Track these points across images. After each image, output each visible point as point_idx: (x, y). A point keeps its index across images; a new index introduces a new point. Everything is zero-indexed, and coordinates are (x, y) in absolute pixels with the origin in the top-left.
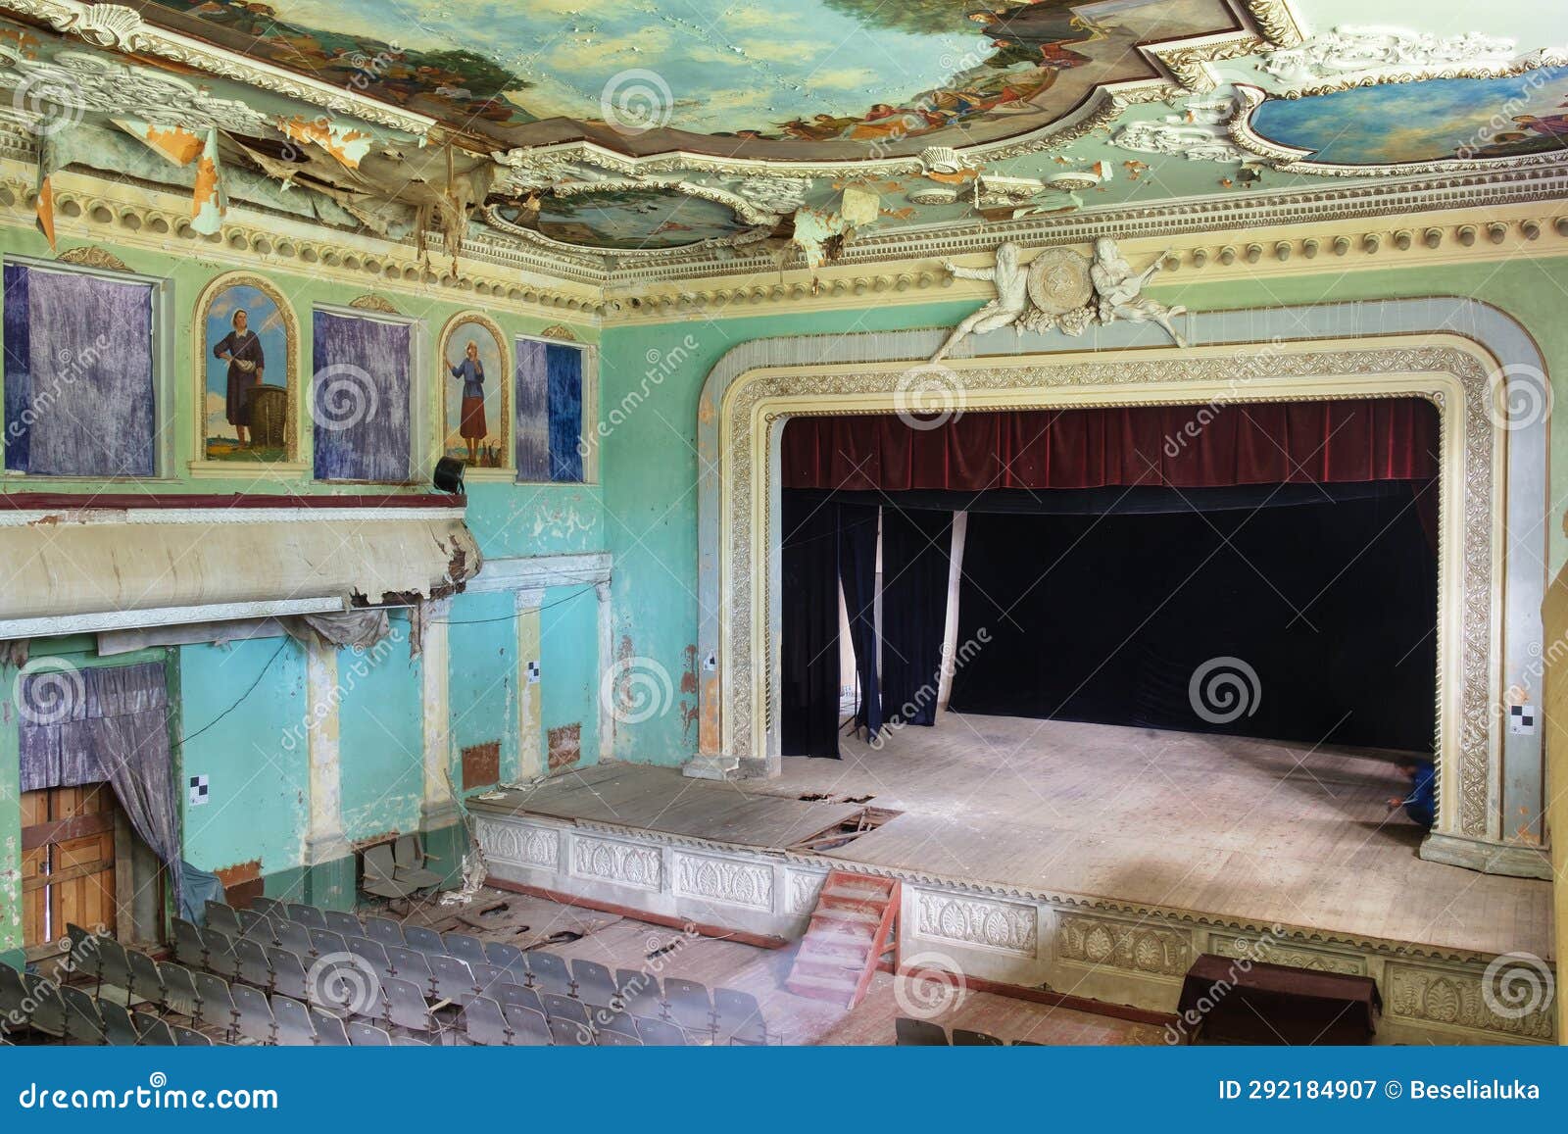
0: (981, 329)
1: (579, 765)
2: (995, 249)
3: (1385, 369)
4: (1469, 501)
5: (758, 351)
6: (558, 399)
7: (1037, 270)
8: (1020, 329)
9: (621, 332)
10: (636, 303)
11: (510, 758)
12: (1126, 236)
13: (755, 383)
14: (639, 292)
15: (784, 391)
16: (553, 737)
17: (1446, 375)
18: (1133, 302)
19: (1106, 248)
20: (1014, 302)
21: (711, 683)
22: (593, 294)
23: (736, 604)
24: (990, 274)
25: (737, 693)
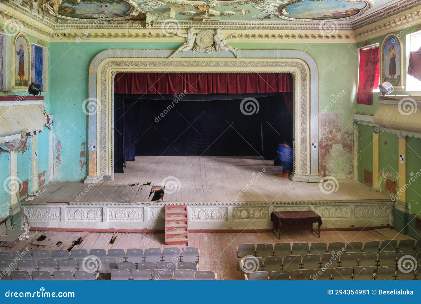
0: (184, 50)
1: (45, 185)
2: (188, 29)
3: (283, 66)
4: (301, 97)
5: (110, 52)
6: (37, 64)
7: (199, 36)
8: (194, 51)
9: (57, 44)
10: (65, 35)
11: (30, 185)
12: (223, 29)
13: (109, 62)
14: (66, 32)
15: (119, 65)
16: (40, 176)
17: (296, 68)
18: (225, 46)
19: (219, 31)
20: (191, 44)
21: (93, 154)
22: (50, 30)
23: (101, 129)
24: (186, 36)
25: (102, 156)
